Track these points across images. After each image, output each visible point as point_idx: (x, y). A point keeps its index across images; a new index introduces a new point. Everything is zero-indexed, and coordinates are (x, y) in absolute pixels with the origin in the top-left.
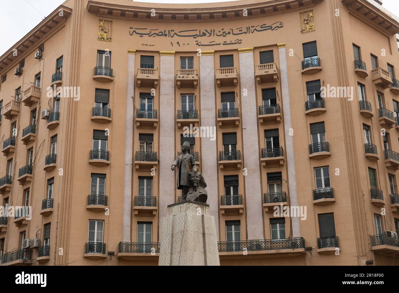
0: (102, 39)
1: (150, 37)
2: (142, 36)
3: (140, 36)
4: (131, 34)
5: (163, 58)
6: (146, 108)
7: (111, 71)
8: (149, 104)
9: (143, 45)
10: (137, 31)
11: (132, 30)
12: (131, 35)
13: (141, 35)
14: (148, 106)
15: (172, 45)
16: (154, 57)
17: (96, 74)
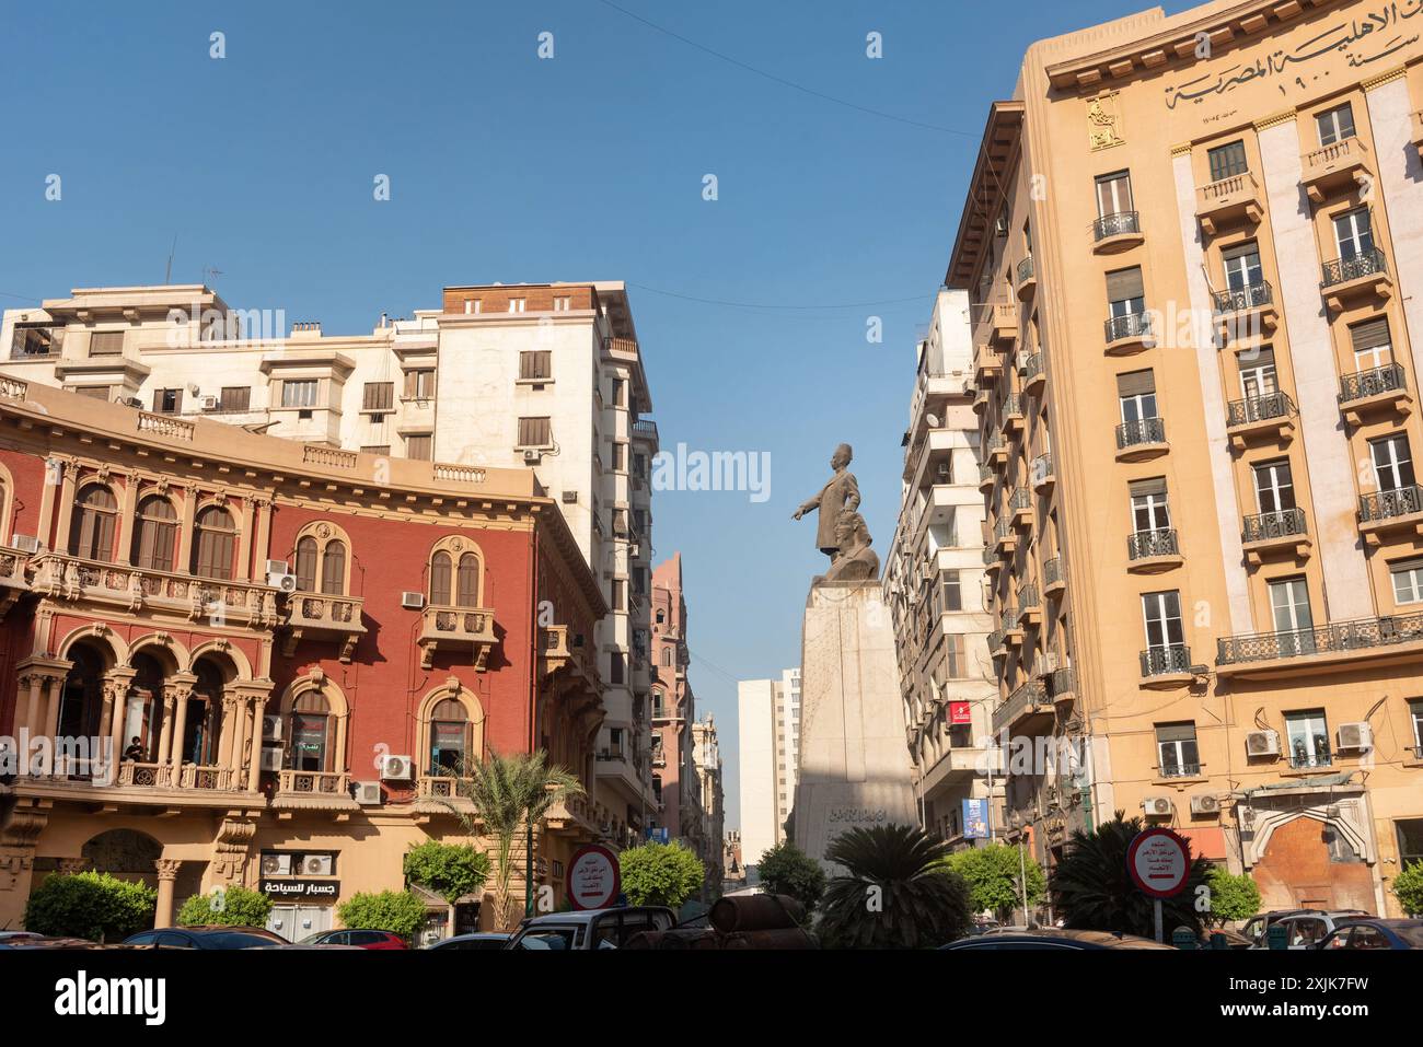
0: (1102, 145)
1: (1221, 95)
2: (1201, 100)
3: (1196, 102)
4: (1171, 105)
5: (1266, 135)
6: (1246, 281)
7: (1135, 217)
8: (1251, 268)
9: (1206, 121)
10: (1186, 91)
11: (1172, 94)
12: (1171, 108)
13: (1198, 98)
14: (1251, 273)
15: (1284, 91)
16: (1241, 141)
17: (1099, 236)
